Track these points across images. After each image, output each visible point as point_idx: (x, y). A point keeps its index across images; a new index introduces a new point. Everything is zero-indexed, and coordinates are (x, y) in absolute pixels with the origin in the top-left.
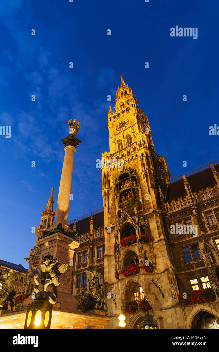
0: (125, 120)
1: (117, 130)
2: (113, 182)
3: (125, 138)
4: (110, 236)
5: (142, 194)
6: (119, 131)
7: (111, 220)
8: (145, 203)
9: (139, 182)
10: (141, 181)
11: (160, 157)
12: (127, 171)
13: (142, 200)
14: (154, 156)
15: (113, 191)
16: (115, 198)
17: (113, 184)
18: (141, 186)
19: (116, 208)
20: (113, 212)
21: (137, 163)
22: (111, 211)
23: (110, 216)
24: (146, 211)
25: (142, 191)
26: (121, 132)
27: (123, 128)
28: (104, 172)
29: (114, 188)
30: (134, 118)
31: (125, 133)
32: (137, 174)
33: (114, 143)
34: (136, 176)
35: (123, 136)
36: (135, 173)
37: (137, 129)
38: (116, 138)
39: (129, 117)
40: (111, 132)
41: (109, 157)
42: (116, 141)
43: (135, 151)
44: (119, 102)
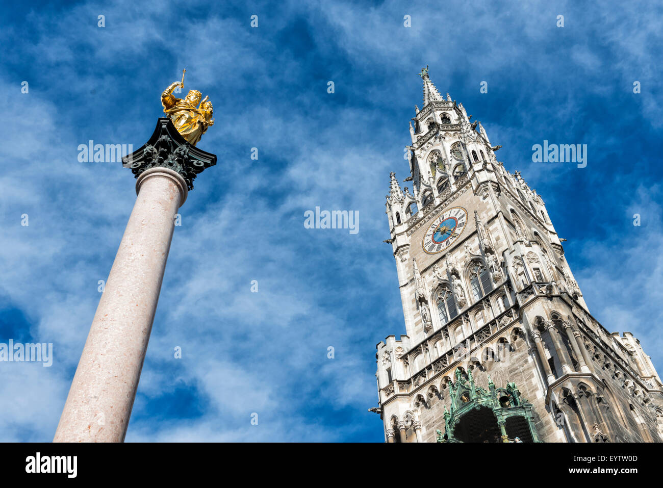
0: (453, 210)
1: (428, 253)
3: (461, 275)
6: (433, 254)
11: (617, 334)
12: (483, 401)
14: (588, 328)
21: (521, 362)
26: (444, 257)
27: (448, 243)
28: (394, 418)
30: (485, 198)
31: (459, 258)
32: (526, 406)
33: (422, 300)
34: (527, 415)
35: (450, 271)
36: (519, 405)
37: (502, 236)
38: (427, 284)
39: (467, 200)
40: (407, 262)
41: (404, 358)
42: (428, 296)
43: (505, 317)
44: (422, 156)
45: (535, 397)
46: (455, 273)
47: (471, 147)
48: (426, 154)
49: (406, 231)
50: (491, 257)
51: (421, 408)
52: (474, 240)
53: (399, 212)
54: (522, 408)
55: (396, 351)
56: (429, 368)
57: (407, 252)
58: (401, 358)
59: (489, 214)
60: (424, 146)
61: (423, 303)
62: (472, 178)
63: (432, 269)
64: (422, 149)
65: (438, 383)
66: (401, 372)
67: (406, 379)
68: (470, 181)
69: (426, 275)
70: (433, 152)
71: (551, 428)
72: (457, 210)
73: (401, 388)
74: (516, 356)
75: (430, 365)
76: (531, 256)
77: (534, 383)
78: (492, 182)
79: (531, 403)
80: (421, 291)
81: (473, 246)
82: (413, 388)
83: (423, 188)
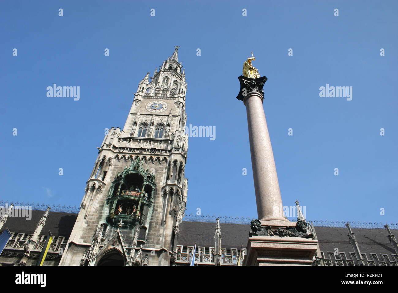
1: (146, 109)
2: (111, 178)
4: (72, 258)
5: (152, 216)
6: (148, 111)
7: (85, 234)
8: (152, 232)
9: (154, 198)
10: (158, 197)
13: (148, 225)
15: (106, 190)
16: (106, 203)
17: (111, 181)
18: (156, 205)
19: (101, 218)
20: (93, 223)
21: (161, 169)
22: (91, 219)
23: (85, 225)
24: (150, 244)
25: (154, 213)
26: (152, 115)
27: (156, 112)
28: (105, 157)
29: (109, 188)
30: (178, 107)
31: (157, 119)
32: (155, 184)
33: (135, 123)
34: (153, 187)
35: (152, 122)
36: (153, 182)
37: (176, 124)
38: (141, 119)
39: (170, 103)
40: (137, 106)
41: (120, 139)
42: (138, 123)
43: (164, 151)
44: (162, 75)
45: (159, 183)
46: (153, 123)
47: (183, 87)
48: (164, 76)
49: (143, 96)
50: (168, 128)
51: (116, 160)
52: (165, 118)
53: (144, 87)
54: (153, 184)
55: (118, 135)
56: (127, 149)
57: (139, 103)
58: (118, 138)
59: (176, 113)
60: (165, 73)
61: (135, 125)
62: (177, 97)
63: (145, 116)
64: (164, 73)
65: (127, 156)
66: (116, 143)
67: (116, 146)
68: (175, 98)
69: (142, 116)
70: (167, 77)
71: (159, 196)
72: (165, 103)
73: (113, 148)
74: (160, 166)
75: (128, 148)
76: (184, 139)
77: (161, 179)
78: (183, 104)
79: (157, 184)
80: (137, 120)
81: (164, 120)
82: (117, 151)
83: (157, 87)
